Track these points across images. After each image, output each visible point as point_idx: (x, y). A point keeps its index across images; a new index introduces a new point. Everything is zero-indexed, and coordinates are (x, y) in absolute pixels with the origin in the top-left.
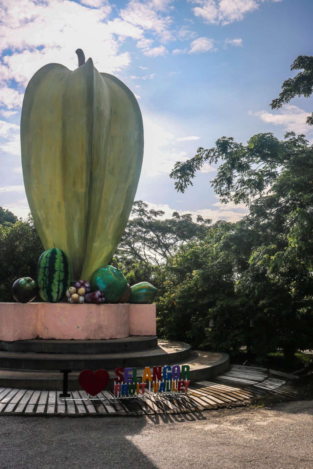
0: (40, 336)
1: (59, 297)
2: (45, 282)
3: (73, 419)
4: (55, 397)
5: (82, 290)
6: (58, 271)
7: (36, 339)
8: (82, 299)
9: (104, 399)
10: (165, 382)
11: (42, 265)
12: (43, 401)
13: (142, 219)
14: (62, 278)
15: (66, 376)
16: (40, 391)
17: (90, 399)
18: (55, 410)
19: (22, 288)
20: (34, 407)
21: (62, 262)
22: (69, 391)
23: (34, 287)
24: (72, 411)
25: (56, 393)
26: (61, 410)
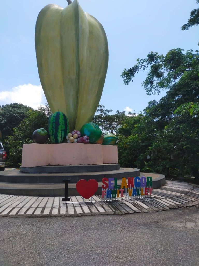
0: (51, 164)
1: (62, 140)
2: (53, 131)
3: (72, 219)
4: (58, 201)
5: (76, 135)
6: (61, 124)
7: (48, 165)
8: (76, 140)
9: (94, 201)
10: (136, 188)
11: (51, 121)
12: (49, 205)
13: (102, 115)
14: (63, 129)
15: (66, 186)
16: (48, 197)
17: (84, 202)
18: (58, 211)
19: (39, 134)
20: (42, 209)
21: (63, 119)
22: (69, 196)
23: (46, 134)
24: (71, 212)
25: (60, 198)
26: (63, 211)
